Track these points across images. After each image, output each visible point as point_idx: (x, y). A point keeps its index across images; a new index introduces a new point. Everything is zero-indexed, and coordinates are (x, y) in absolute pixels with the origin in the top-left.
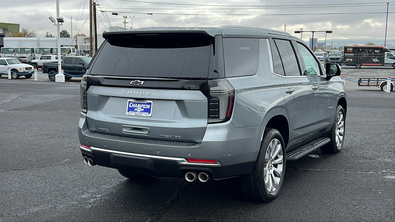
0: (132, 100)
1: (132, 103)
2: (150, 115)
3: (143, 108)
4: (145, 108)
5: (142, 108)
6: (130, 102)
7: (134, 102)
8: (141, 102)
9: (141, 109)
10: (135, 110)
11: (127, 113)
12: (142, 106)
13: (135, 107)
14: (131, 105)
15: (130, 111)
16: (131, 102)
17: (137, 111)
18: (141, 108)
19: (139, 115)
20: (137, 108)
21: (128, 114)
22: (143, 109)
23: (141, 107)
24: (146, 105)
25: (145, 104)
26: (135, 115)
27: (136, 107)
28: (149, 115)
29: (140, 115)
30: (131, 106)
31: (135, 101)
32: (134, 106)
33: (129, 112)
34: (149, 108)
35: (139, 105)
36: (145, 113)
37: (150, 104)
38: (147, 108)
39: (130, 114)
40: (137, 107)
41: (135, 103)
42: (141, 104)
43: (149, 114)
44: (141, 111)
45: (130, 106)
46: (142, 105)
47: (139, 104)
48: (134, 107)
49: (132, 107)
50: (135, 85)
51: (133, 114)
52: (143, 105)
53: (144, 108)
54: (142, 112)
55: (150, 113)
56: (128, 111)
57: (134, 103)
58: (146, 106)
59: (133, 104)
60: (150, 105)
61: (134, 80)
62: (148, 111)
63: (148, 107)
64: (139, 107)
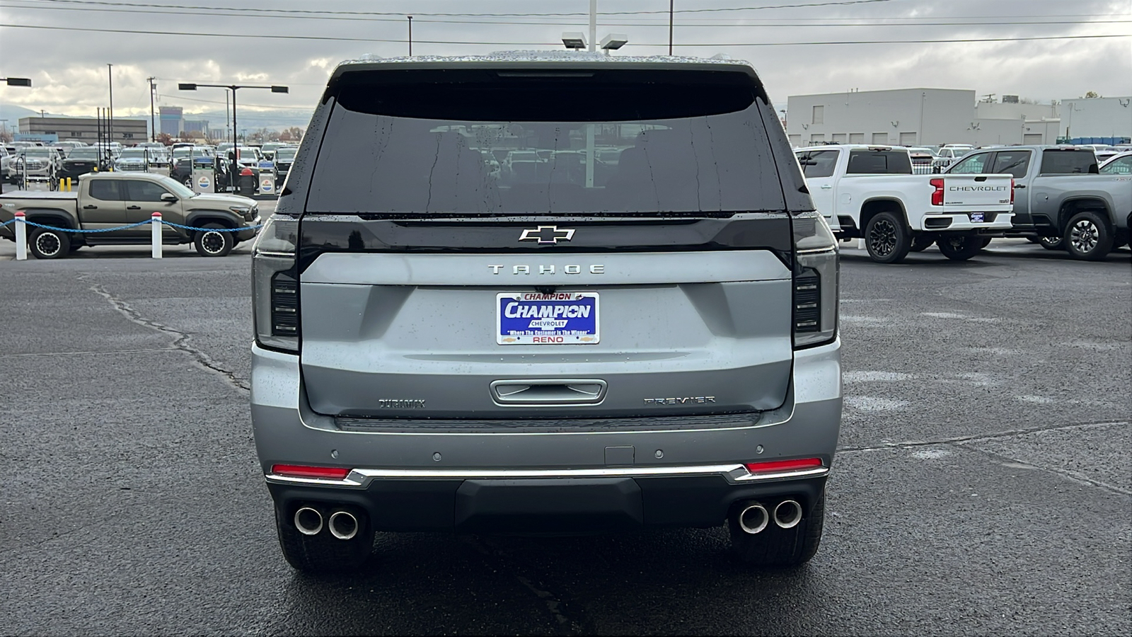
0: (514, 295)
1: (516, 304)
2: (596, 337)
3: (564, 316)
4: (571, 315)
5: (560, 317)
6: (505, 302)
7: (524, 300)
8: (554, 299)
9: (558, 321)
10: (531, 326)
11: (500, 339)
12: (557, 312)
13: (529, 316)
14: (514, 310)
15: (512, 332)
16: (511, 300)
17: (539, 329)
18: (556, 319)
19: (551, 342)
20: (540, 319)
21: (505, 340)
22: (566, 321)
23: (556, 316)
24: (575, 307)
25: (570, 303)
26: (536, 342)
27: (536, 316)
28: (592, 339)
29: (556, 342)
30: (512, 312)
31: (528, 297)
32: (523, 312)
33: (509, 334)
34: (586, 315)
35: (543, 307)
36: (573, 332)
37: (590, 302)
38: (580, 316)
39: (514, 340)
40: (540, 316)
41: (530, 304)
42: (554, 304)
43: (590, 336)
44: (556, 329)
45: (508, 314)
46: (557, 307)
47: (547, 304)
48: (524, 316)
49: (518, 315)
50: (540, 244)
51: (528, 338)
52: (562, 307)
53: (568, 318)
54: (561, 329)
55: (592, 332)
56: (503, 333)
57: (522, 304)
58: (573, 311)
59: (520, 307)
60: (589, 307)
61: (535, 225)
62: (586, 325)
63: (583, 311)
64: (547, 318)
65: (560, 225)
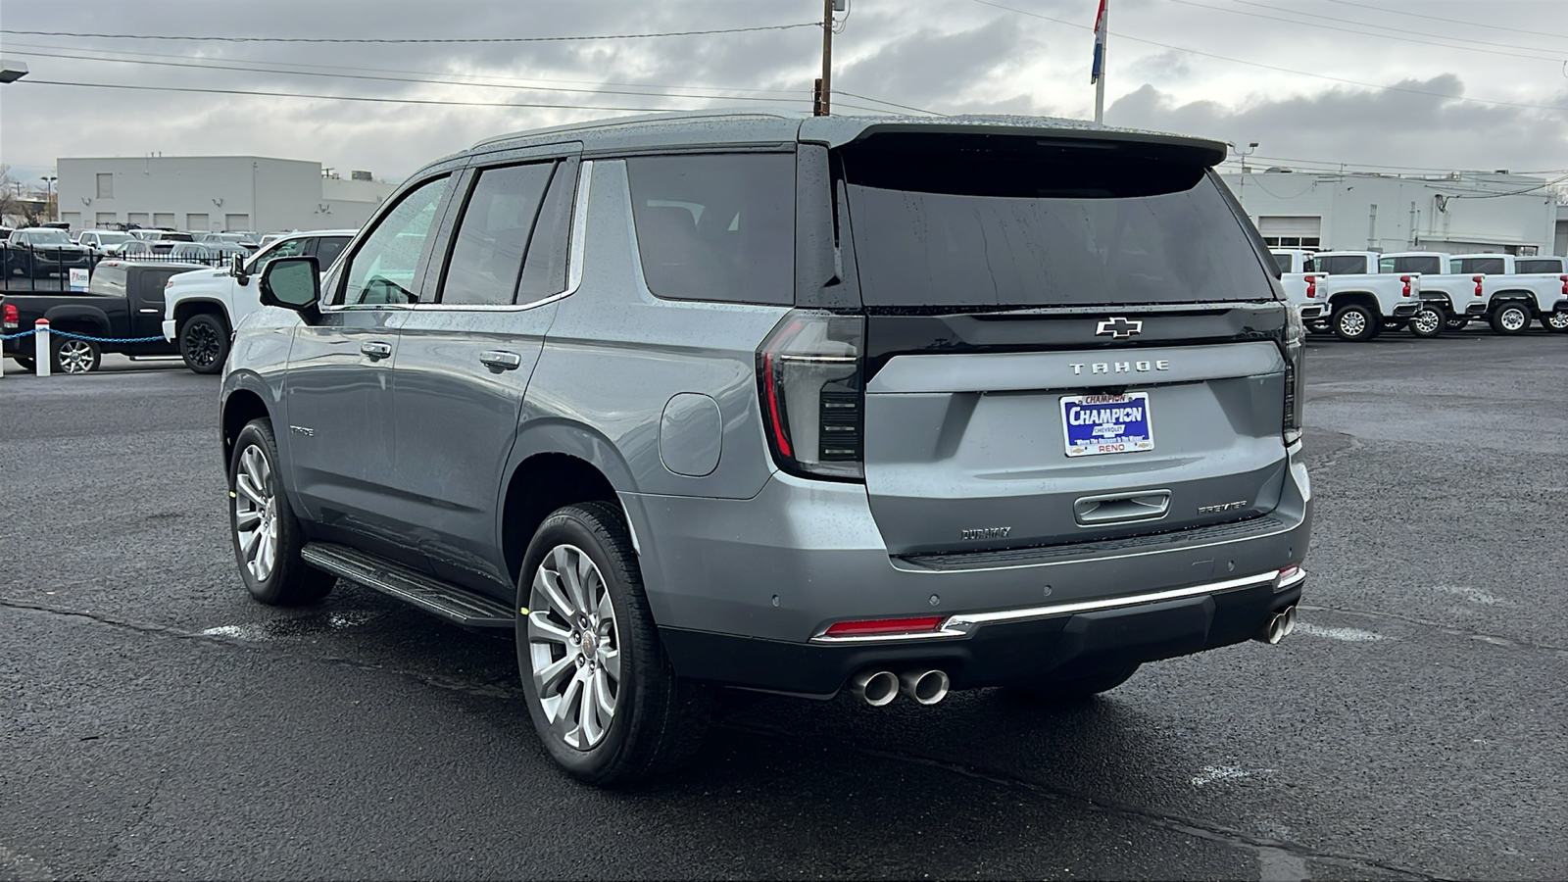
0: (1076, 399)
1: (1078, 409)
2: (1150, 443)
3: (1121, 420)
4: (1127, 420)
5: (1117, 422)
6: (1069, 406)
7: (1085, 404)
8: (1111, 401)
9: (1116, 426)
10: (1094, 434)
11: (1070, 450)
12: (1114, 416)
13: (1091, 422)
14: (1077, 416)
15: (1079, 442)
16: (1074, 404)
17: (1102, 437)
18: (1115, 424)
19: (1114, 451)
20: (1101, 425)
21: (1074, 451)
22: (1123, 426)
23: (1114, 421)
24: (1128, 410)
25: (1124, 406)
26: (1102, 452)
27: (1097, 422)
28: (1147, 445)
29: (1119, 451)
30: (1076, 420)
31: (1089, 400)
32: (1086, 418)
33: (1076, 444)
34: (1139, 419)
35: (1102, 411)
36: (1131, 437)
37: (1139, 403)
38: (1134, 420)
39: (1082, 451)
40: (1101, 422)
41: (1090, 408)
42: (1111, 407)
43: (1146, 442)
44: (1117, 436)
45: (1073, 422)
46: (1114, 411)
47: (1105, 407)
48: (1087, 423)
49: (1081, 422)
51: (1093, 448)
52: (1117, 410)
53: (1124, 423)
54: (1120, 436)
55: (1146, 437)
56: (1072, 443)
57: (1084, 408)
58: (1128, 415)
59: (1082, 412)
60: (1140, 409)
62: (1136, 429)
63: (1136, 414)
64: (1107, 422)
65: (1130, 316)
